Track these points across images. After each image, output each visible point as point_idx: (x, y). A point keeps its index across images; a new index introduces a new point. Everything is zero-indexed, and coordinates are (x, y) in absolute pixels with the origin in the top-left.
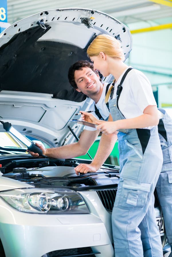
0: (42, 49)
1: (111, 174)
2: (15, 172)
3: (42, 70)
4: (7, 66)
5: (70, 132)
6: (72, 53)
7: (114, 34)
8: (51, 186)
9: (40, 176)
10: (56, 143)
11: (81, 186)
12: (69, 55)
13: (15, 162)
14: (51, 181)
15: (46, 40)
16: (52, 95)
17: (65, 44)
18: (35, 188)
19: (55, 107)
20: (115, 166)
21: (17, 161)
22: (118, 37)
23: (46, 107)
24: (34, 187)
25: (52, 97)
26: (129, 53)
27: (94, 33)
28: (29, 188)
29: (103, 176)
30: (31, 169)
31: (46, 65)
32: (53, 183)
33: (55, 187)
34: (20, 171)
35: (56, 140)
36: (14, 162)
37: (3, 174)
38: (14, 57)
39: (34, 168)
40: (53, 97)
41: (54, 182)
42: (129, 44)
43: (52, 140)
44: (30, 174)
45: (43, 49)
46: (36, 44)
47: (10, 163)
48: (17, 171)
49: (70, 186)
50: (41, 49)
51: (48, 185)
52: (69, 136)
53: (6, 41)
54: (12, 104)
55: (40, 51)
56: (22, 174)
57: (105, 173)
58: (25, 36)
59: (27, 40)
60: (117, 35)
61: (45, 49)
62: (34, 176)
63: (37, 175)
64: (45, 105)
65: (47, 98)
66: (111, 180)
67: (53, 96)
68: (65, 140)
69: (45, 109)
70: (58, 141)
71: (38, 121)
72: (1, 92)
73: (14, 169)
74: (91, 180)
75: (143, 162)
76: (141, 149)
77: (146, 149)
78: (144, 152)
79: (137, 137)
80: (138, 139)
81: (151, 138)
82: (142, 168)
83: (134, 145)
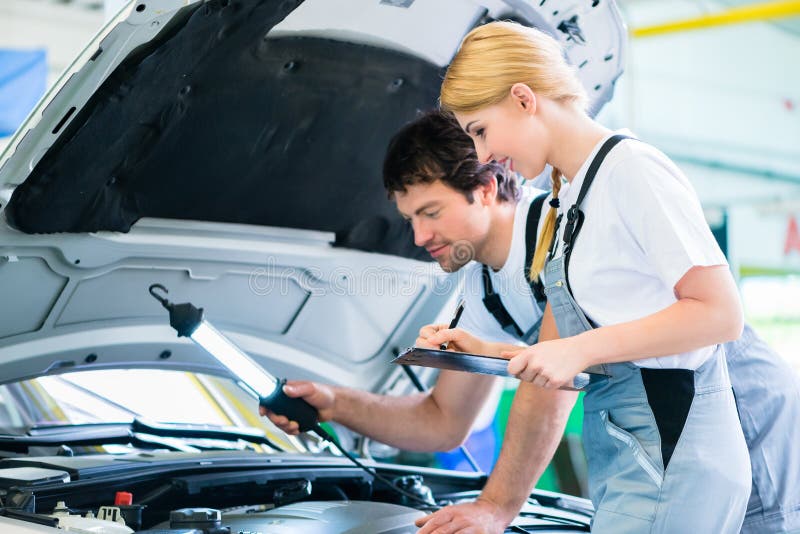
0: (287, 66)
2: (175, 524)
3: (289, 142)
4: (155, 127)
5: (400, 370)
6: (400, 82)
7: (556, 13)
12: (391, 88)
13: (185, 483)
15: (303, 34)
16: (331, 237)
17: (373, 48)
20: (559, 499)
21: (190, 480)
22: (573, 25)
25: (331, 243)
26: (613, 83)
27: (482, 11)
30: (241, 510)
31: (305, 124)
34: (198, 522)
36: (180, 482)
37: (133, 532)
38: (180, 97)
39: (256, 507)
40: (335, 245)
42: (614, 52)
44: (232, 531)
45: (292, 65)
46: (263, 46)
47: (167, 488)
48: (182, 520)
50: (283, 67)
53: (149, 34)
54: (183, 269)
55: (281, 72)
56: (201, 531)
58: (220, 13)
59: (228, 33)
60: (567, 17)
61: (298, 65)
65: (312, 248)
67: (337, 238)
71: (282, 329)
72: (138, 224)
73: (172, 512)
75: (664, 496)
76: (657, 450)
77: (678, 448)
78: (666, 458)
79: (645, 399)
80: (649, 410)
81: (696, 402)
82: (659, 522)
83: (630, 430)
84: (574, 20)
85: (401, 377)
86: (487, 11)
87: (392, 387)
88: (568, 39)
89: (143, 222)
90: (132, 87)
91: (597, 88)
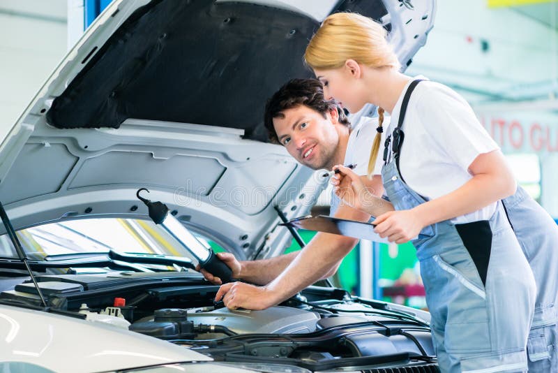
0: (226, 21)
1: (389, 326)
2: (159, 319)
3: (223, 70)
4: (143, 60)
5: (279, 219)
6: (294, 31)
8: (248, 356)
9: (220, 329)
10: (245, 246)
11: (323, 357)
12: (288, 36)
13: (157, 293)
14: (251, 344)
16: (242, 132)
17: (280, 9)
18: (215, 361)
19: (248, 159)
20: (386, 304)
21: (161, 291)
23: (226, 161)
24: (212, 359)
25: (241, 136)
26: (427, 34)
28: (199, 362)
29: (373, 333)
30: (193, 311)
31: (234, 58)
32: (255, 350)
33: (263, 361)
34: (173, 318)
35: (244, 237)
36: (153, 292)
38: (160, 40)
39: (202, 309)
40: (244, 137)
41: (258, 347)
42: (429, 14)
43: (235, 238)
44: (195, 323)
45: (229, 20)
46: (213, 8)
47: (144, 296)
48: (164, 316)
49: (296, 358)
50: (223, 21)
51: (244, 353)
52: (276, 230)
54: (150, 152)
55: (222, 25)
56: (176, 324)
57: (375, 323)
61: (233, 20)
62: (205, 329)
63: (213, 328)
64: (225, 156)
65: (227, 139)
66: (392, 344)
67: (245, 133)
68: (267, 238)
69: (224, 163)
70: (248, 241)
71: (206, 193)
72: (124, 123)
73: (156, 311)
74: (345, 344)
80: (465, 250)
81: (494, 240)
83: (453, 265)
85: (279, 224)
87: (272, 231)
88: (401, 5)
89: (128, 121)
90: (132, 34)
91: (416, 37)
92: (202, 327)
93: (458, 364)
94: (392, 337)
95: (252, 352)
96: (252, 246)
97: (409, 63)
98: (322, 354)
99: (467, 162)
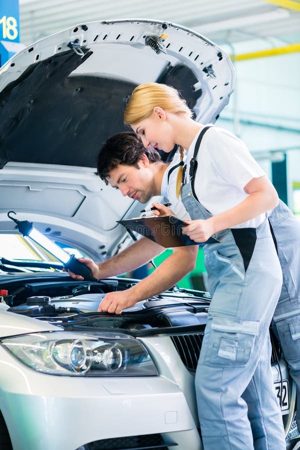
0: (77, 90)
2: (29, 304)
3: (77, 126)
4: (17, 119)
5: (127, 233)
7: (202, 64)
8: (90, 327)
9: (73, 310)
10: (104, 253)
11: (145, 328)
13: (31, 286)
14: (92, 319)
15: (84, 75)
17: (117, 81)
18: (65, 331)
19: (102, 190)
20: (204, 293)
21: (34, 285)
22: (210, 69)
23: (86, 191)
24: (63, 330)
25: (95, 173)
26: (229, 96)
27: (168, 63)
28: (54, 331)
29: (183, 311)
30: (58, 298)
31: (85, 117)
32: (96, 323)
33: (99, 330)
34: (41, 303)
35: (103, 247)
36: (28, 286)
37: (9, 307)
38: (28, 105)
39: (64, 297)
41: (98, 321)
42: (229, 81)
43: (95, 248)
44: (56, 307)
45: (79, 89)
46: (66, 81)
47: (23, 289)
48: (33, 301)
49: (126, 328)
50: (75, 90)
51: (87, 325)
52: (126, 241)
53: (15, 77)
54: (27, 186)
55: (75, 93)
56: (42, 307)
57: (186, 304)
58: (48, 67)
59: (51, 75)
60: (207, 66)
61: (82, 89)
62: (63, 311)
63: (68, 309)
64: (84, 187)
65: (87, 176)
66: (197, 319)
68: (119, 248)
69: (84, 193)
70: (106, 250)
71: (72, 215)
72: (7, 164)
73: (28, 298)
74: (162, 318)
75: (246, 284)
76: (242, 264)
77: (251, 263)
78: (246, 268)
79: (234, 243)
80: (237, 247)
81: (257, 242)
82: (243, 295)
83: (230, 257)
84: (210, 66)
85: (127, 237)
86: (170, 63)
87: (123, 242)
88: (208, 76)
89: (9, 164)
90: (7, 101)
91: (221, 98)
92: (61, 309)
93: (212, 319)
94: (198, 314)
95: (93, 325)
96: (109, 254)
97: (217, 117)
98: (144, 325)
99: (243, 183)
